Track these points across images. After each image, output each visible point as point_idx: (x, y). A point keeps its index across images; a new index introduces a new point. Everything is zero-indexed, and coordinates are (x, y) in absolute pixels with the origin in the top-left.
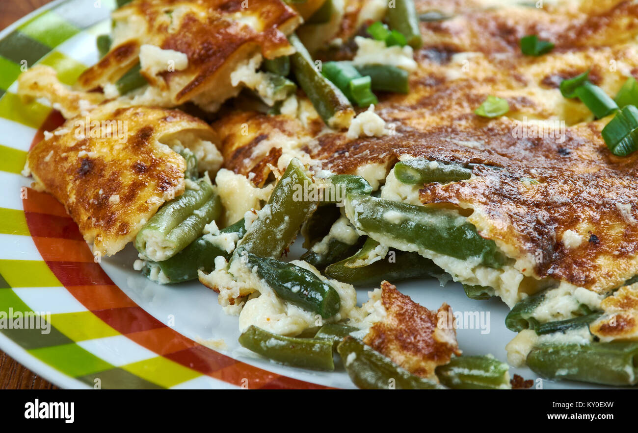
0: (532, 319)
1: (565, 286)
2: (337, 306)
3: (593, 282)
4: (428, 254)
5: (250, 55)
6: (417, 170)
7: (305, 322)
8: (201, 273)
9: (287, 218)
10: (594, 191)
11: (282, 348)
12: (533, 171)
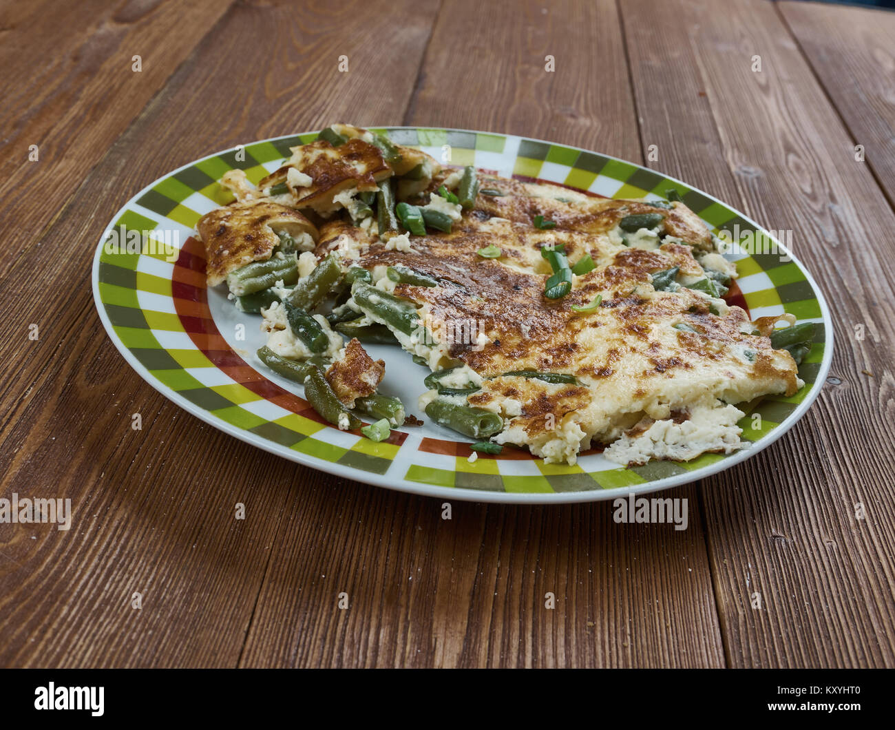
0: (439, 383)
1: (466, 367)
2: (325, 347)
3: (483, 369)
4: (391, 328)
5: (353, 187)
6: (399, 273)
7: (301, 352)
8: (262, 309)
9: (317, 287)
10: (513, 314)
11: (278, 363)
12: (484, 294)
